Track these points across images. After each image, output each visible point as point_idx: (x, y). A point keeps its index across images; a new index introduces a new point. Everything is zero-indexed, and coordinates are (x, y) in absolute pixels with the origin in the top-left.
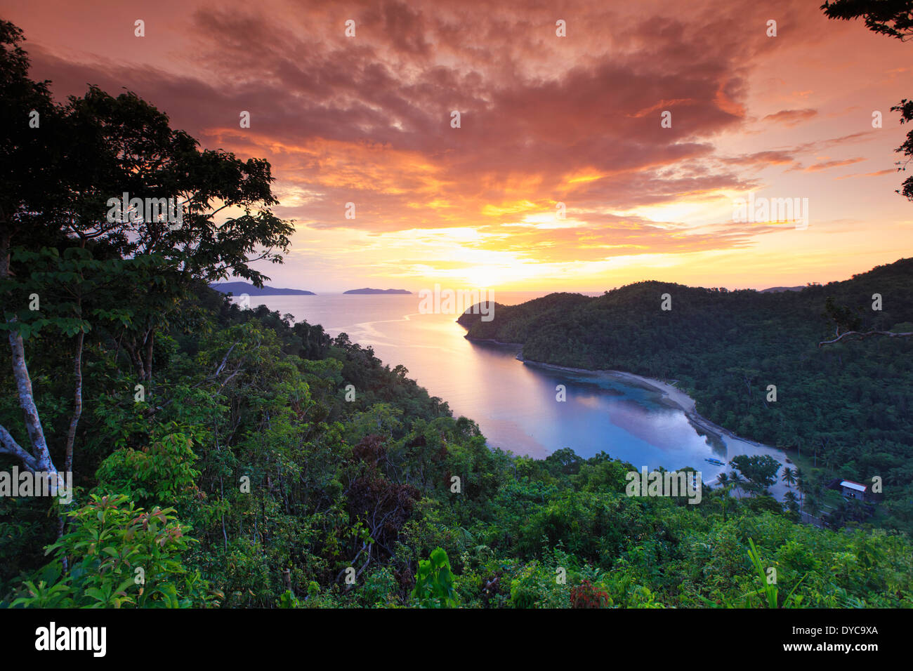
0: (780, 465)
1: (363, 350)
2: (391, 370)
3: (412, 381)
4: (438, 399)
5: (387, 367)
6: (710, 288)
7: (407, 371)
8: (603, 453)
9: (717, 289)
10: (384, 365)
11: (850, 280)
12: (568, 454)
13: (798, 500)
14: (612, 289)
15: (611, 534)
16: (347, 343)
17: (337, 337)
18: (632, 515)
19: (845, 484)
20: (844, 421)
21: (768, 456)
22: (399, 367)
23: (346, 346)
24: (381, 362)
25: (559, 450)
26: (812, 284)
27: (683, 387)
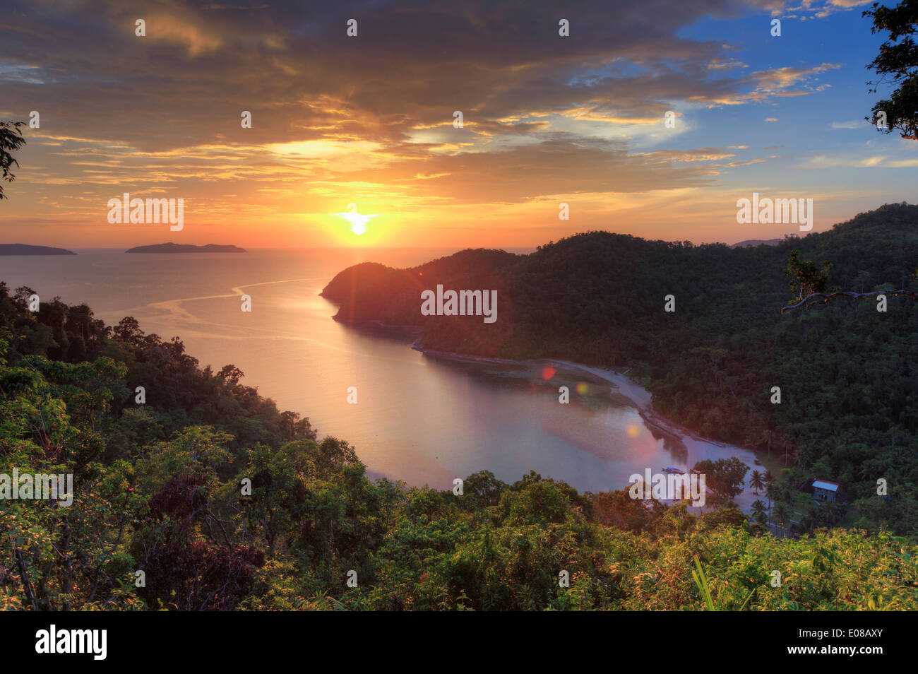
0: (748, 468)
1: (166, 344)
2: (214, 374)
3: (250, 389)
4: (293, 415)
5: (208, 369)
6: (672, 241)
7: (242, 374)
8: (533, 474)
9: (680, 243)
10: (201, 366)
11: (830, 231)
12: (486, 479)
13: (765, 510)
14: (548, 243)
15: (538, 578)
16: (135, 333)
17: (118, 325)
18: (565, 549)
19: (818, 484)
20: (818, 408)
21: (734, 459)
22: (228, 369)
23: (135, 339)
24: (197, 361)
25: (473, 475)
26: (790, 236)
27: (636, 376)
